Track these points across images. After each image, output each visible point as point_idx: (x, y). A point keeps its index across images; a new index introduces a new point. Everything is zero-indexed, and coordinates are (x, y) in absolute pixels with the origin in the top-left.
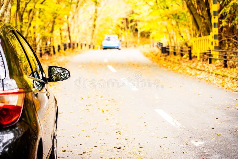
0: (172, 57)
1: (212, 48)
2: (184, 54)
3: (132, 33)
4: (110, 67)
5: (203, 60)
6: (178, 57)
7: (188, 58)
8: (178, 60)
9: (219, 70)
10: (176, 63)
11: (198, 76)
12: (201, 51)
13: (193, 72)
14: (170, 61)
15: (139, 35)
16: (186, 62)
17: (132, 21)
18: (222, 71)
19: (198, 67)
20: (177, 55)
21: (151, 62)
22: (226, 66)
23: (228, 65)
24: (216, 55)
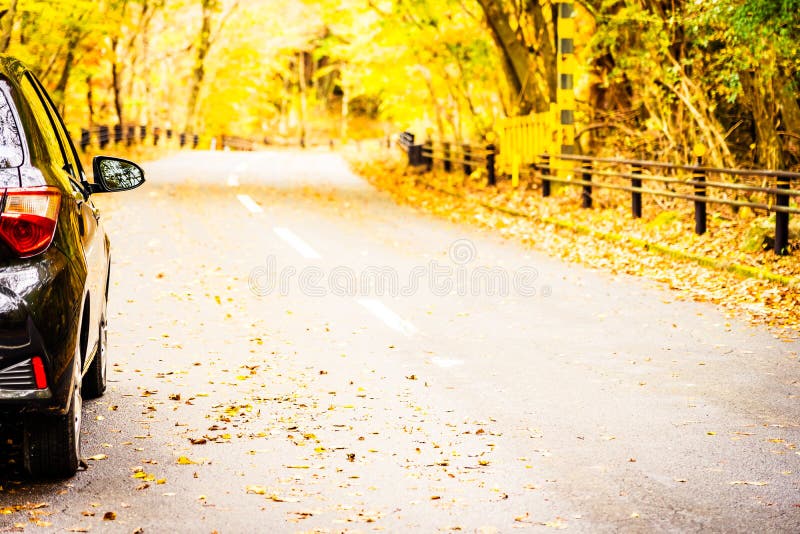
0: (438, 178)
1: (554, 149)
2: (475, 168)
3: (322, 102)
4: (246, 200)
5: (529, 187)
6: (458, 176)
7: (485, 181)
8: (455, 186)
9: (568, 215)
10: (448, 194)
11: (503, 231)
12: (523, 158)
13: (492, 219)
14: (433, 188)
15: (345, 109)
16: (479, 191)
17: (323, 62)
18: (577, 217)
19: (511, 206)
20: (455, 170)
21: (372, 188)
22: (588, 203)
23: (596, 202)
24: (565, 171)
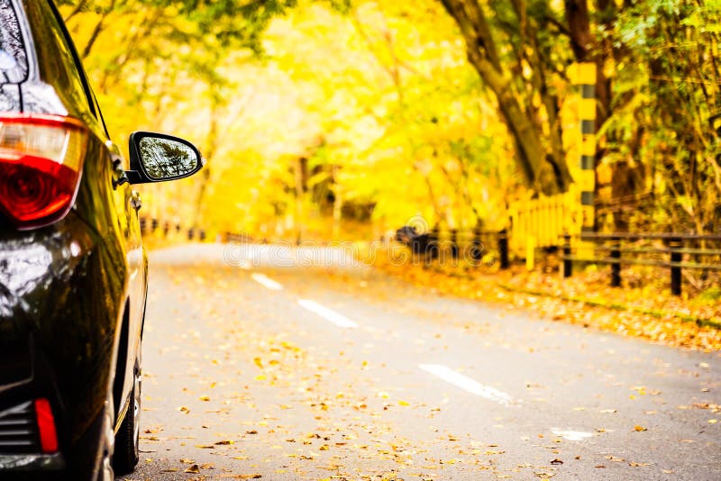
1: (574, 230)
3: (316, 207)
4: (260, 278)
5: (545, 271)
7: (497, 265)
8: (467, 270)
9: (597, 294)
10: (460, 277)
12: (538, 240)
13: (518, 298)
14: (443, 272)
15: (337, 213)
16: (492, 274)
17: (317, 170)
18: (607, 295)
19: (530, 287)
21: (381, 273)
22: (616, 282)
23: (625, 280)
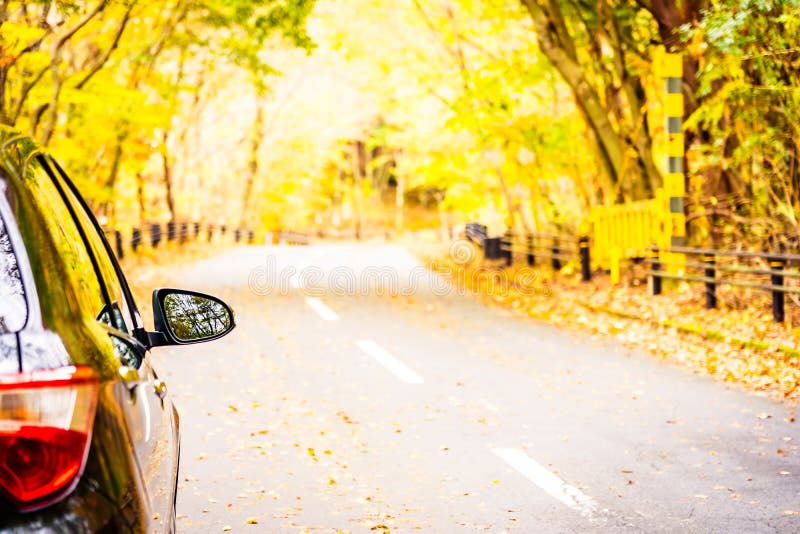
1: (664, 241)
2: (566, 263)
3: (376, 194)
4: (314, 303)
6: (544, 272)
7: (579, 277)
8: (545, 282)
9: (691, 318)
11: (621, 337)
12: (624, 251)
13: (601, 323)
15: (400, 200)
16: (573, 288)
17: (376, 152)
18: (701, 319)
19: (616, 307)
20: (539, 265)
22: (712, 303)
23: (722, 301)
24: (675, 265)
